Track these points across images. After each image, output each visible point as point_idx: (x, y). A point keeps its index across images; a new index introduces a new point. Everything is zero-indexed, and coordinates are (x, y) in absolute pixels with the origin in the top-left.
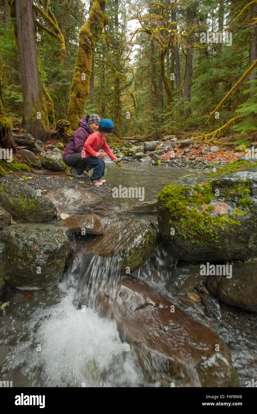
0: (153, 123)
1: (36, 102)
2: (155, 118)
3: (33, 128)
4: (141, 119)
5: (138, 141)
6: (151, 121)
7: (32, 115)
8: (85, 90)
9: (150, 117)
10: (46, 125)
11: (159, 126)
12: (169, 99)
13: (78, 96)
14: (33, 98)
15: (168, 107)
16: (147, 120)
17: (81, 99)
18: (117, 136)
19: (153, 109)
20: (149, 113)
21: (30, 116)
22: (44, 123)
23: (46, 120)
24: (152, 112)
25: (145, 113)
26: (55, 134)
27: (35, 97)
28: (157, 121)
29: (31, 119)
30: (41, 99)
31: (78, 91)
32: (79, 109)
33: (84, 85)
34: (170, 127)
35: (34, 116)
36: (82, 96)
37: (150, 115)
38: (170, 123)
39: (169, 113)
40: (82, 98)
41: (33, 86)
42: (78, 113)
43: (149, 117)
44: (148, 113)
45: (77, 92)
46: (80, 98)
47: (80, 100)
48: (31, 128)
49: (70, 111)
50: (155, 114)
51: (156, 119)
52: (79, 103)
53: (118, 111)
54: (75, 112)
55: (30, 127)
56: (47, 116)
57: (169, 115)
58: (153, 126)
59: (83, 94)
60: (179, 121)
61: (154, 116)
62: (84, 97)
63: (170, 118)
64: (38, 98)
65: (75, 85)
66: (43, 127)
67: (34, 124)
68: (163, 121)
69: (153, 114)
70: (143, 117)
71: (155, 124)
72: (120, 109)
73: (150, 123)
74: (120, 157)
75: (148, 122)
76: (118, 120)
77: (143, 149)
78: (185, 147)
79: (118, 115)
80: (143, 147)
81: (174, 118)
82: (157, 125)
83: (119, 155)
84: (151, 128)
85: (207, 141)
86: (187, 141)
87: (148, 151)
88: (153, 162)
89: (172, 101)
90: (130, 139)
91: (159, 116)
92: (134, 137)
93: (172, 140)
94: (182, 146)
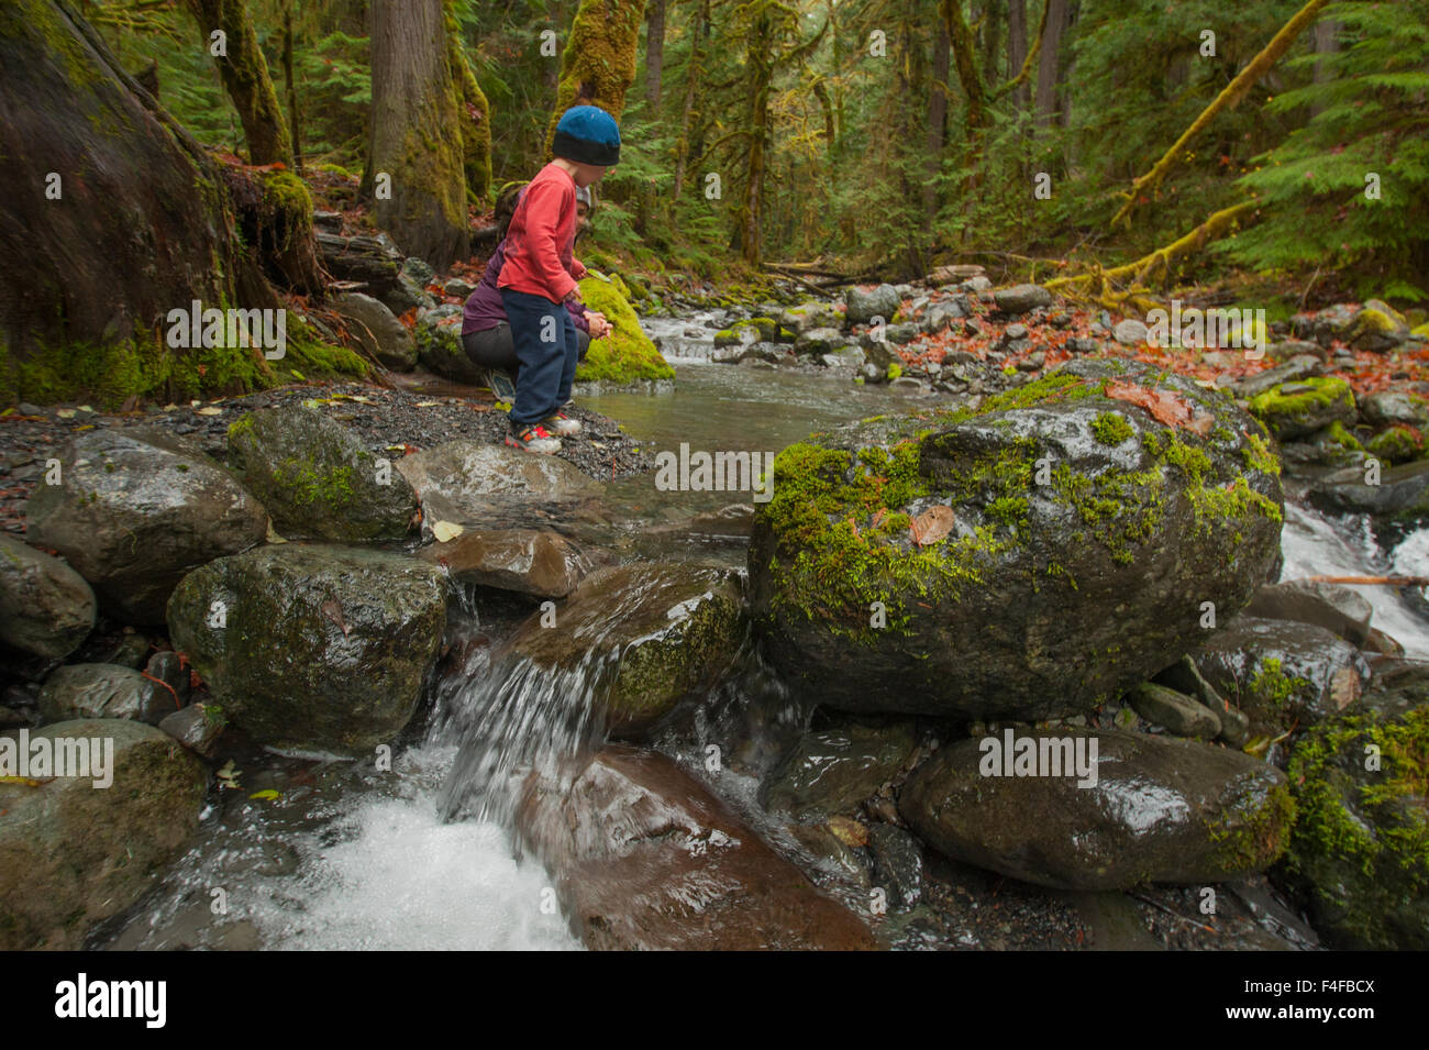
0: (896, 212)
2: (910, 191)
4: (852, 192)
6: (892, 199)
9: (890, 183)
11: (923, 224)
15: (967, 146)
16: (875, 197)
18: (746, 257)
19: (900, 155)
20: (884, 171)
24: (898, 164)
28: (918, 201)
37: (889, 175)
38: (972, 213)
39: (967, 172)
43: (884, 185)
44: (877, 171)
50: (911, 173)
51: (912, 194)
53: (757, 152)
57: (967, 180)
58: (897, 222)
63: (972, 192)
68: (942, 200)
69: (901, 172)
70: (857, 183)
71: (907, 215)
72: (766, 148)
73: (886, 210)
74: (740, 344)
75: (878, 203)
76: (754, 190)
77: (842, 314)
78: (1013, 317)
79: (758, 171)
80: (843, 306)
81: (987, 192)
82: (916, 219)
83: (740, 334)
84: (890, 231)
85: (1110, 295)
86: (1021, 295)
87: (860, 325)
88: (872, 369)
89: (984, 121)
90: (804, 269)
91: (924, 183)
92: (818, 261)
93: (967, 283)
94: (1002, 312)
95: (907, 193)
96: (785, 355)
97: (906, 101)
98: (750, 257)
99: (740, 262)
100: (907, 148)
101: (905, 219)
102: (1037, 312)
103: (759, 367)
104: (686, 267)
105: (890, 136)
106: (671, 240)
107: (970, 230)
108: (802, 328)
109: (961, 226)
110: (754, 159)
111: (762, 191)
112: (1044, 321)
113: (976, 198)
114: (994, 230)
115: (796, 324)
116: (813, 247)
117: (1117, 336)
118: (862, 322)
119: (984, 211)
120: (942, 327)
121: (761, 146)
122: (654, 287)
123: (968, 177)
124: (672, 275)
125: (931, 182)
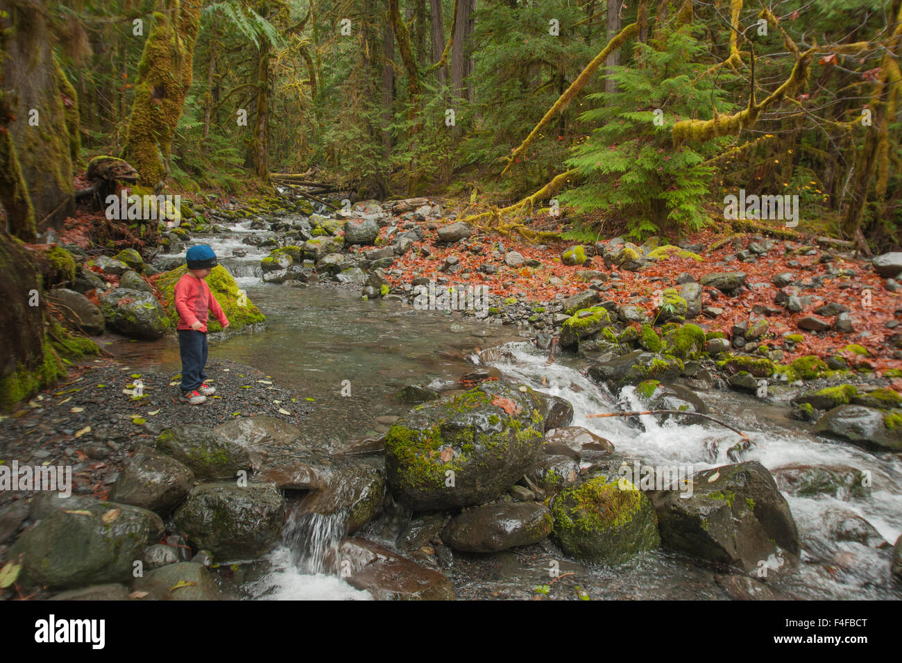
0: (366, 147)
2: (375, 134)
5: (317, 189)
8: (181, 77)
9: (360, 127)
11: (384, 156)
12: (411, 82)
13: (161, 92)
15: (411, 106)
16: (351, 136)
17: (168, 101)
19: (366, 108)
20: (358, 120)
22: (58, 169)
24: (365, 114)
25: (346, 115)
28: (380, 140)
31: (160, 77)
32: (161, 129)
36: (171, 93)
38: (416, 150)
39: (411, 123)
40: (173, 97)
42: (160, 139)
43: (356, 129)
44: (351, 118)
45: (158, 83)
46: (167, 97)
47: (165, 104)
50: (373, 121)
51: (375, 135)
52: (162, 111)
53: (263, 99)
54: (150, 136)
57: (411, 128)
58: (367, 154)
59: (176, 87)
62: (179, 96)
63: (415, 136)
65: (150, 63)
66: (56, 182)
68: (394, 142)
69: (367, 120)
71: (374, 150)
72: (269, 96)
73: (358, 145)
74: (281, 268)
75: (353, 141)
76: (262, 127)
77: (342, 238)
78: (450, 244)
79: (264, 113)
80: (342, 232)
81: (425, 136)
82: (379, 152)
83: (279, 260)
85: (503, 226)
86: (453, 231)
87: (354, 246)
88: (371, 290)
89: (419, 90)
90: (299, 179)
91: (383, 129)
92: (309, 172)
93: (419, 211)
94: (442, 241)
95: (372, 134)
96: (311, 274)
97: (368, 72)
98: (263, 176)
99: (254, 179)
100: (370, 104)
101: (372, 152)
102: (463, 241)
103: (297, 286)
105: (358, 95)
107: (415, 161)
108: (319, 253)
109: (410, 159)
110: (260, 104)
111: (268, 126)
112: (467, 248)
113: (418, 140)
114: (431, 162)
115: (315, 250)
116: (303, 160)
117: (507, 261)
118: (356, 244)
119: (424, 149)
120: (407, 249)
121: (266, 95)
122: (196, 206)
123: (412, 126)
124: (209, 196)
125: (388, 129)
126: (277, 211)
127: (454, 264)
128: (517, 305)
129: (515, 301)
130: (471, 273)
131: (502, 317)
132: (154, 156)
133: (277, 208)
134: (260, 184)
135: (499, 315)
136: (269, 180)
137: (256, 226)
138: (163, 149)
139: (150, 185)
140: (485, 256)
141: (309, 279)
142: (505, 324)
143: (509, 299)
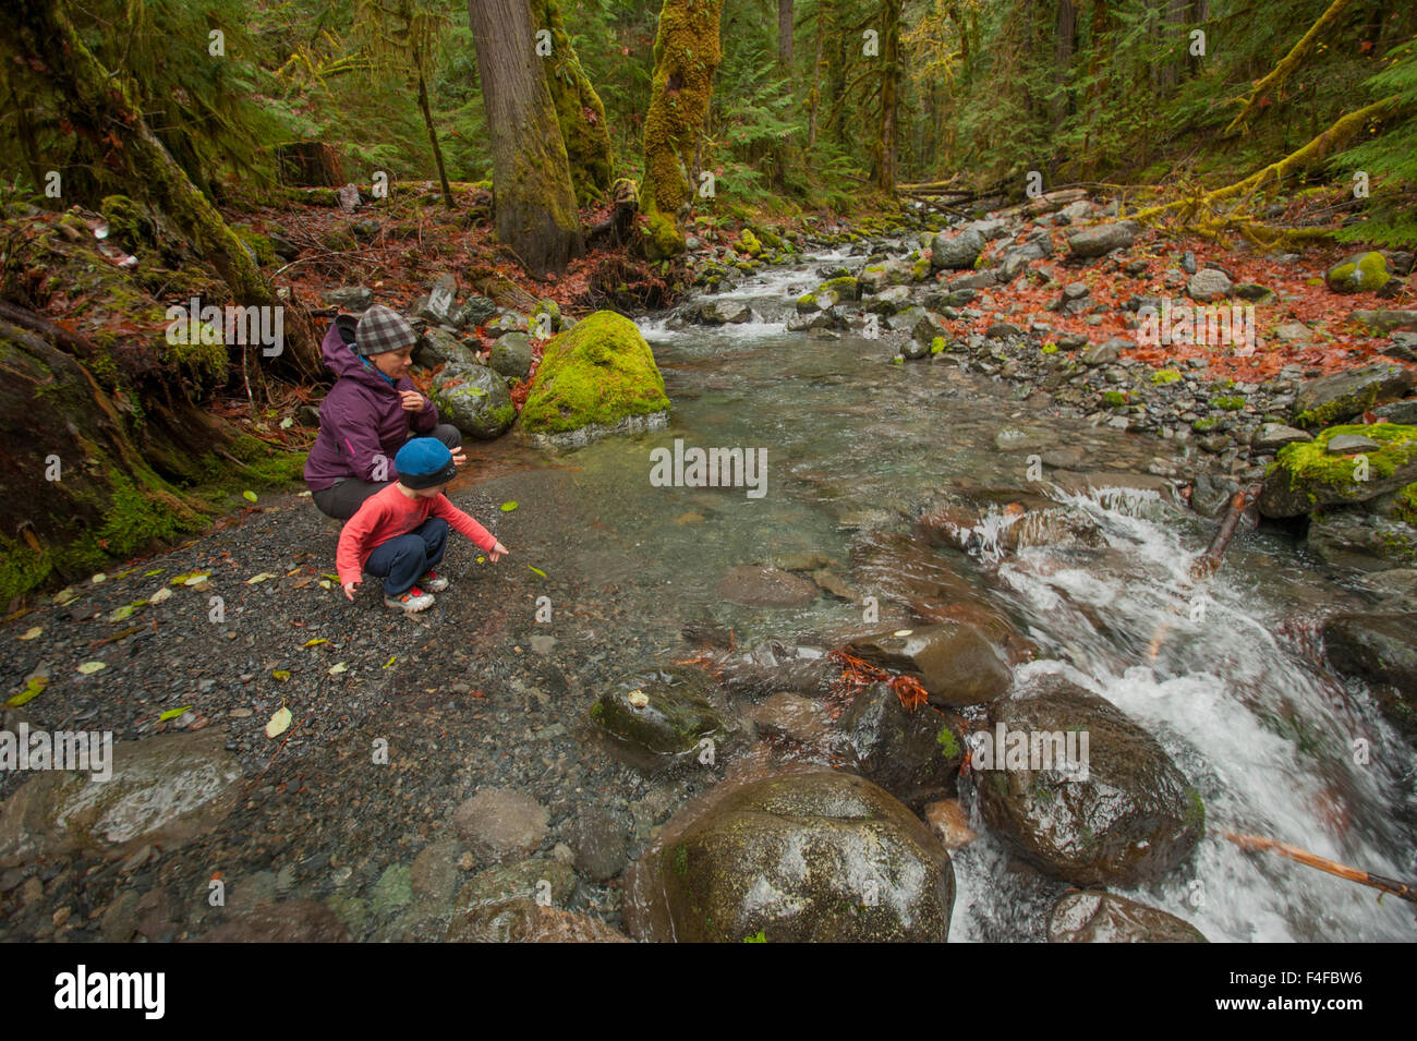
0: (1019, 129)
1: (525, 130)
2: (1037, 108)
3: (519, 224)
4: (975, 115)
5: (963, 197)
6: (1015, 117)
7: (515, 178)
8: (703, 53)
9: (1013, 101)
10: (564, 205)
11: (1046, 137)
12: (1097, 17)
13: (678, 80)
14: (514, 118)
15: (1094, 53)
16: (998, 117)
17: (687, 92)
18: (881, 187)
19: (1024, 69)
20: (1006, 88)
21: (509, 185)
22: (554, 201)
23: (562, 190)
24: (1022, 80)
25: (993, 87)
26: (605, 231)
27: (520, 110)
28: (1043, 114)
29: (513, 194)
30: (541, 116)
31: (677, 60)
32: (680, 132)
33: (697, 33)
34: (1091, 139)
35: (520, 180)
36: (691, 80)
37: (1012, 93)
38: (1093, 121)
39: (1090, 80)
40: (694, 85)
41: (512, 72)
42: (681, 146)
43: (1007, 104)
44: (1001, 90)
45: (674, 68)
46: (685, 86)
47: (683, 96)
48: (513, 223)
49: (649, 142)
50: (1034, 88)
51: (1035, 109)
52: (680, 108)
53: (889, 87)
54: (667, 144)
55: (509, 222)
56: (569, 175)
57: (1091, 87)
58: (1021, 138)
59: (697, 71)
60: (1132, 111)
61: (1028, 98)
62: (701, 82)
63: (1096, 100)
64: (533, 113)
65: (665, 42)
66: (551, 217)
67: (521, 208)
69: (1024, 88)
70: (982, 104)
71: (1031, 131)
72: (898, 81)
73: (1009, 128)
74: (816, 309)
75: (1001, 122)
76: (887, 125)
77: (927, 261)
78: (1089, 261)
79: (890, 106)
80: (930, 252)
81: (1112, 97)
82: (1039, 133)
83: (818, 298)
84: (1013, 148)
85: (1205, 222)
86: (1098, 237)
87: (944, 272)
88: (914, 346)
89: (1110, 24)
90: (941, 187)
91: (1047, 97)
92: (955, 178)
93: (1065, 211)
94: (1078, 256)
95: (1031, 108)
96: (855, 318)
98: (887, 187)
99: (876, 193)
100: (1031, 63)
101: (1028, 134)
102: (1114, 255)
104: (824, 205)
105: (1014, 53)
106: (807, 185)
108: (877, 287)
109: (1084, 137)
110: (886, 93)
111: (896, 123)
112: (1118, 267)
113: (1100, 106)
114: (1118, 136)
115: (873, 282)
116: (952, 163)
117: (1192, 288)
118: (947, 268)
119: (1106, 118)
120: (1017, 273)
121: (893, 81)
122: (789, 233)
123: (1093, 85)
124: (806, 218)
125: (1053, 95)
126: (895, 231)
127: (1079, 297)
128: (1181, 385)
129: (1173, 376)
130: (1107, 312)
131: (1131, 412)
132: (675, 170)
133: (895, 227)
134: (881, 198)
135: (1125, 409)
136: (895, 193)
137: (856, 252)
138: (685, 159)
139: (672, 210)
140: (1150, 279)
141: (852, 325)
142: (1133, 430)
143: (1161, 373)
